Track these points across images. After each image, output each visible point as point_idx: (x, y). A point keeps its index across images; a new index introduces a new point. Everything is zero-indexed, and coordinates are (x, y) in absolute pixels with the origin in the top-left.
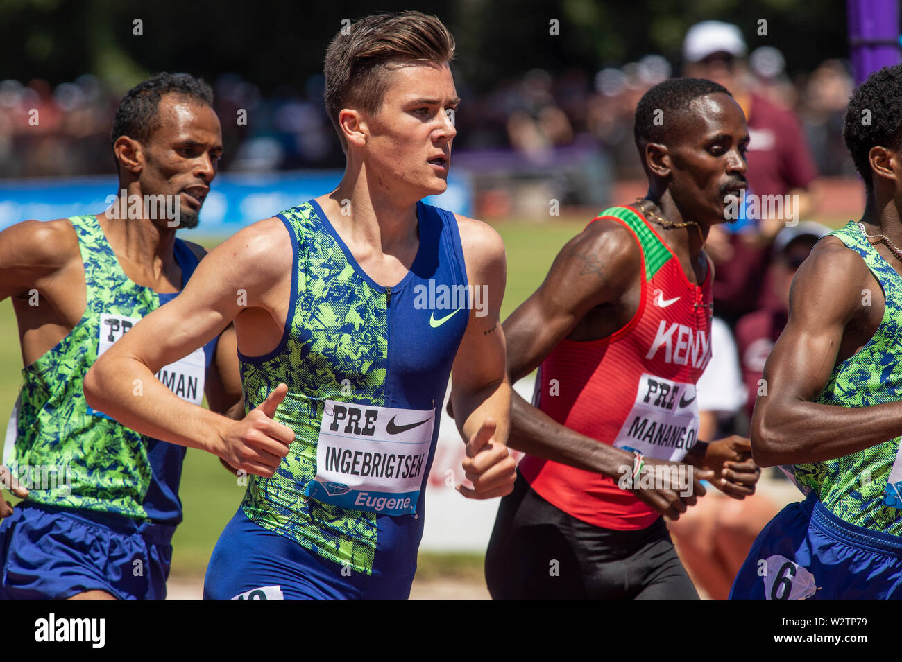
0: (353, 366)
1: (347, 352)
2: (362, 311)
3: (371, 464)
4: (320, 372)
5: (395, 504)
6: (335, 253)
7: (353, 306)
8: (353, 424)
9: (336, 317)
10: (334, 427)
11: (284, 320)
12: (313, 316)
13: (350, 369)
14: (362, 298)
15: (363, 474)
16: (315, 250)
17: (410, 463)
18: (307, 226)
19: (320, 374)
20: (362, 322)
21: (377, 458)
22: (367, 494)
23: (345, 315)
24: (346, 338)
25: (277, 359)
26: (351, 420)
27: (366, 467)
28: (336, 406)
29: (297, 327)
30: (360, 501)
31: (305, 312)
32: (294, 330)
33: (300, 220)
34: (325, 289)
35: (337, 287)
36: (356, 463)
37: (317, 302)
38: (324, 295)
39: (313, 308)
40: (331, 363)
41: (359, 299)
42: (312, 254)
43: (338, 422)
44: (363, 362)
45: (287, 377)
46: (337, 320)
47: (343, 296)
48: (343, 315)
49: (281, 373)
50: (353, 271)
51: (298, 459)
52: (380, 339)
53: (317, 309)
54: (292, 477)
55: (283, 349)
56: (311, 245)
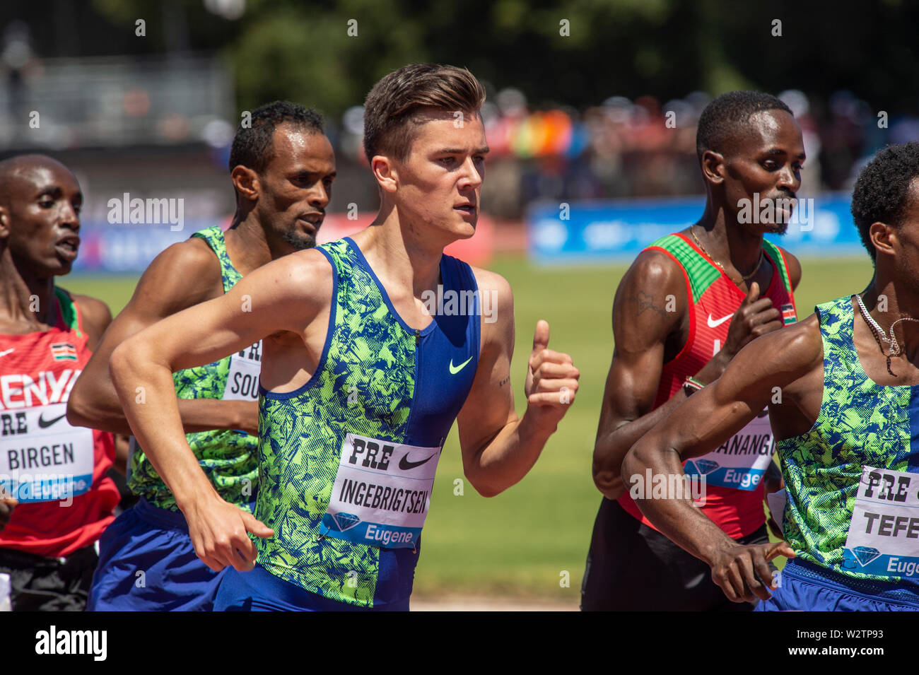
0: (383, 402)
1: (380, 387)
2: (394, 349)
3: (382, 497)
5: (398, 537)
6: (371, 291)
7: (386, 345)
8: (371, 458)
9: (371, 352)
10: (353, 460)
11: (320, 350)
12: (349, 349)
13: (380, 405)
14: (394, 337)
15: (374, 506)
16: (353, 286)
17: (415, 498)
18: (345, 260)
19: (351, 407)
20: (394, 360)
21: (388, 492)
22: (375, 527)
23: (379, 351)
24: (380, 374)
25: (307, 394)
26: (369, 454)
27: (377, 500)
28: (356, 440)
29: (333, 358)
30: (370, 535)
31: (341, 345)
32: (330, 361)
33: (338, 253)
34: (361, 324)
35: (372, 323)
36: (369, 495)
37: (353, 336)
38: (361, 330)
39: (349, 341)
40: (364, 397)
41: (391, 338)
42: (351, 288)
43: (357, 455)
44: (393, 399)
45: (314, 411)
46: (371, 356)
47: (378, 332)
48: (377, 352)
49: (309, 407)
50: (387, 311)
51: (315, 498)
52: (409, 378)
53: (353, 342)
54: (309, 517)
55: (315, 382)
56: (350, 279)
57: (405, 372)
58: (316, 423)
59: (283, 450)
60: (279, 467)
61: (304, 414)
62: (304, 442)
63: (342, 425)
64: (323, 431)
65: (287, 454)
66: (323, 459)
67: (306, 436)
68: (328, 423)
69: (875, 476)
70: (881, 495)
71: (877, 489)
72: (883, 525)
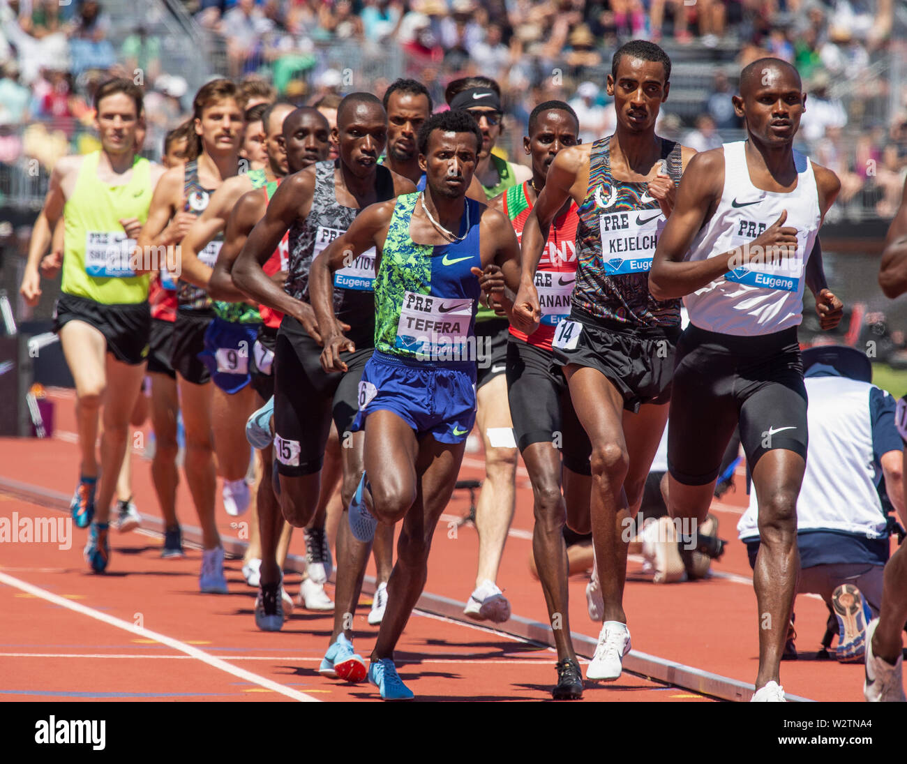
69: (412, 297)
70: (416, 308)
71: (413, 304)
72: (417, 324)
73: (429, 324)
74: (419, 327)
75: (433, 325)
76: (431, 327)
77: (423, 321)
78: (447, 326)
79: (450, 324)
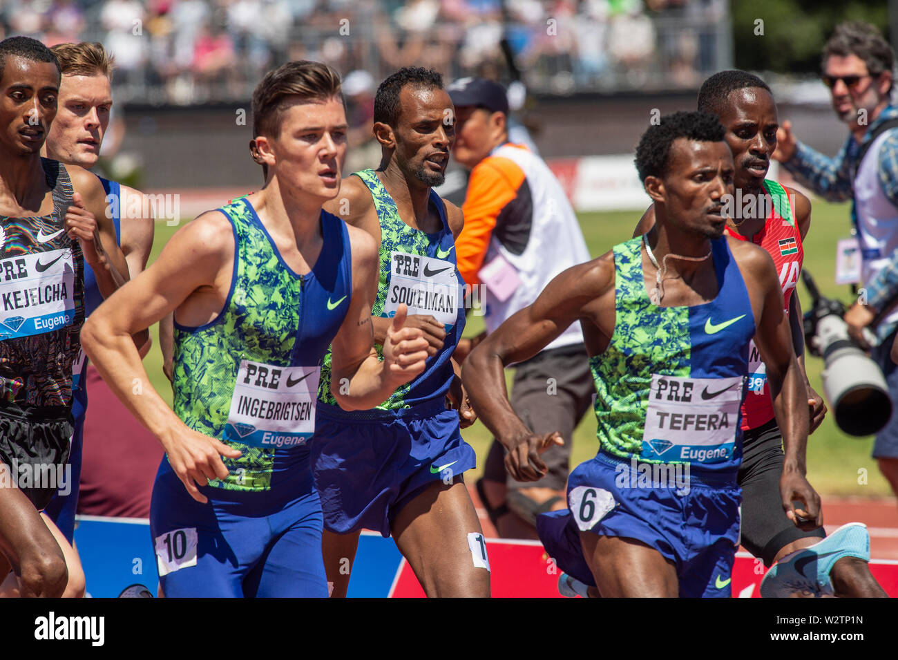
0: (275, 336)
1: (272, 325)
2: (283, 292)
3: (274, 411)
4: (247, 338)
5: (290, 440)
6: (264, 246)
7: (277, 289)
8: (262, 379)
9: (265, 296)
10: (247, 380)
11: (225, 296)
12: (248, 295)
13: (271, 338)
14: (283, 282)
15: (267, 418)
16: (250, 242)
17: (300, 408)
18: (243, 221)
19: (248, 340)
20: (283, 301)
21: (279, 406)
22: (270, 434)
24: (272, 313)
25: (213, 329)
26: (260, 376)
27: (270, 413)
28: (250, 365)
29: (235, 303)
30: (266, 440)
31: (242, 292)
32: (232, 305)
33: (237, 214)
34: (257, 274)
35: (265, 272)
36: (262, 409)
37: (252, 284)
38: (257, 279)
39: (248, 289)
40: (258, 333)
41: (281, 283)
42: (248, 244)
43: (250, 377)
44: (282, 333)
45: (218, 342)
46: (265, 299)
47: (270, 280)
48: (270, 296)
49: (214, 339)
50: (277, 261)
51: (218, 412)
52: (295, 314)
53: (251, 289)
54: (212, 427)
55: (221, 320)
56: (247, 237)
57: (292, 310)
58: (219, 352)
59: (193, 373)
60: (191, 387)
61: (210, 345)
62: (210, 367)
63: (239, 353)
64: (224, 358)
65: (197, 376)
66: (225, 380)
67: (211, 362)
68: (229, 352)
69: (663, 382)
70: (670, 398)
71: (665, 393)
72: (673, 422)
73: (690, 419)
74: (676, 425)
75: (695, 419)
76: (692, 423)
77: (680, 416)
78: (714, 420)
79: (716, 416)
